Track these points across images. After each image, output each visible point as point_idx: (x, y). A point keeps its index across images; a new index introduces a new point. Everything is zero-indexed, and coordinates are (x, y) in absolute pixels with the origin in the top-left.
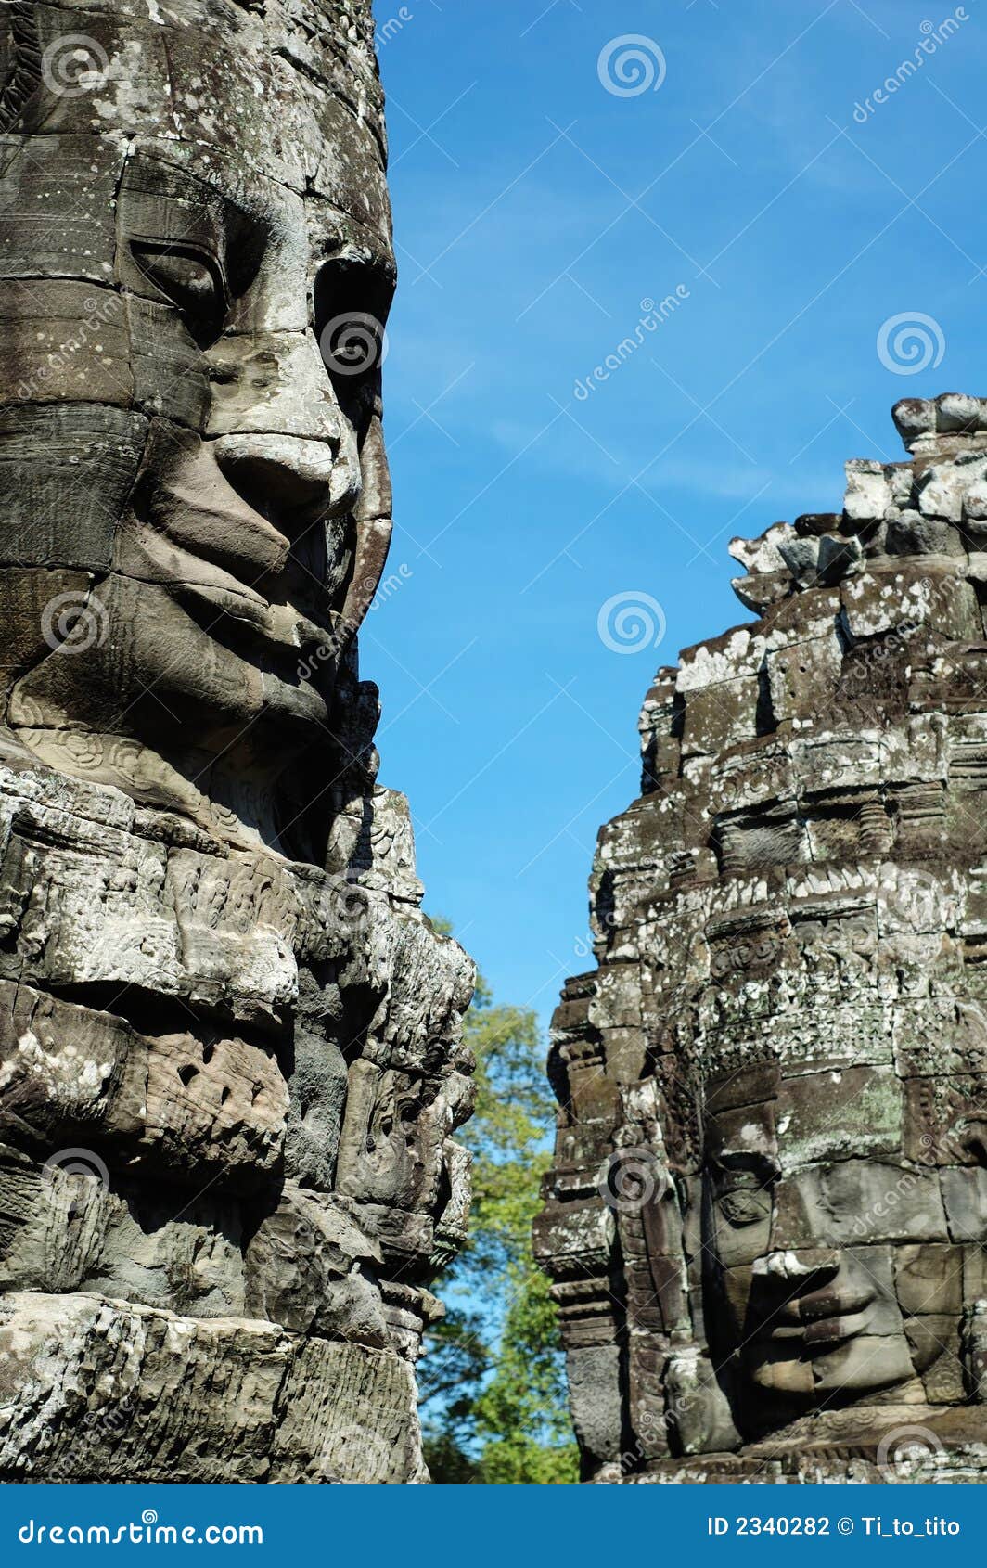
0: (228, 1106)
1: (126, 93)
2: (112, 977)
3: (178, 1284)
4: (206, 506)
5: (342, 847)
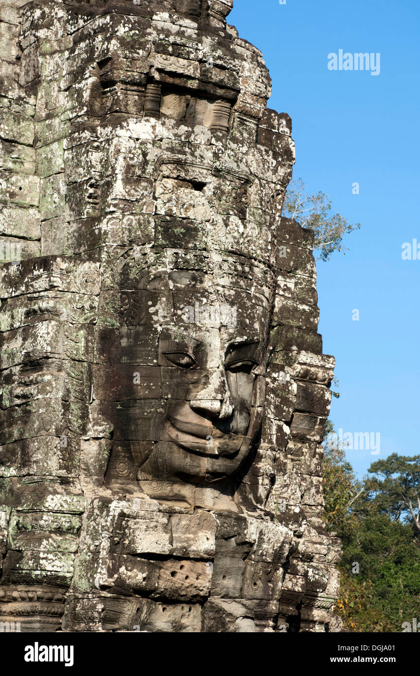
0: (188, 581)
1: (161, 313)
2: (146, 551)
3: (175, 626)
4: (185, 421)
5: (262, 495)
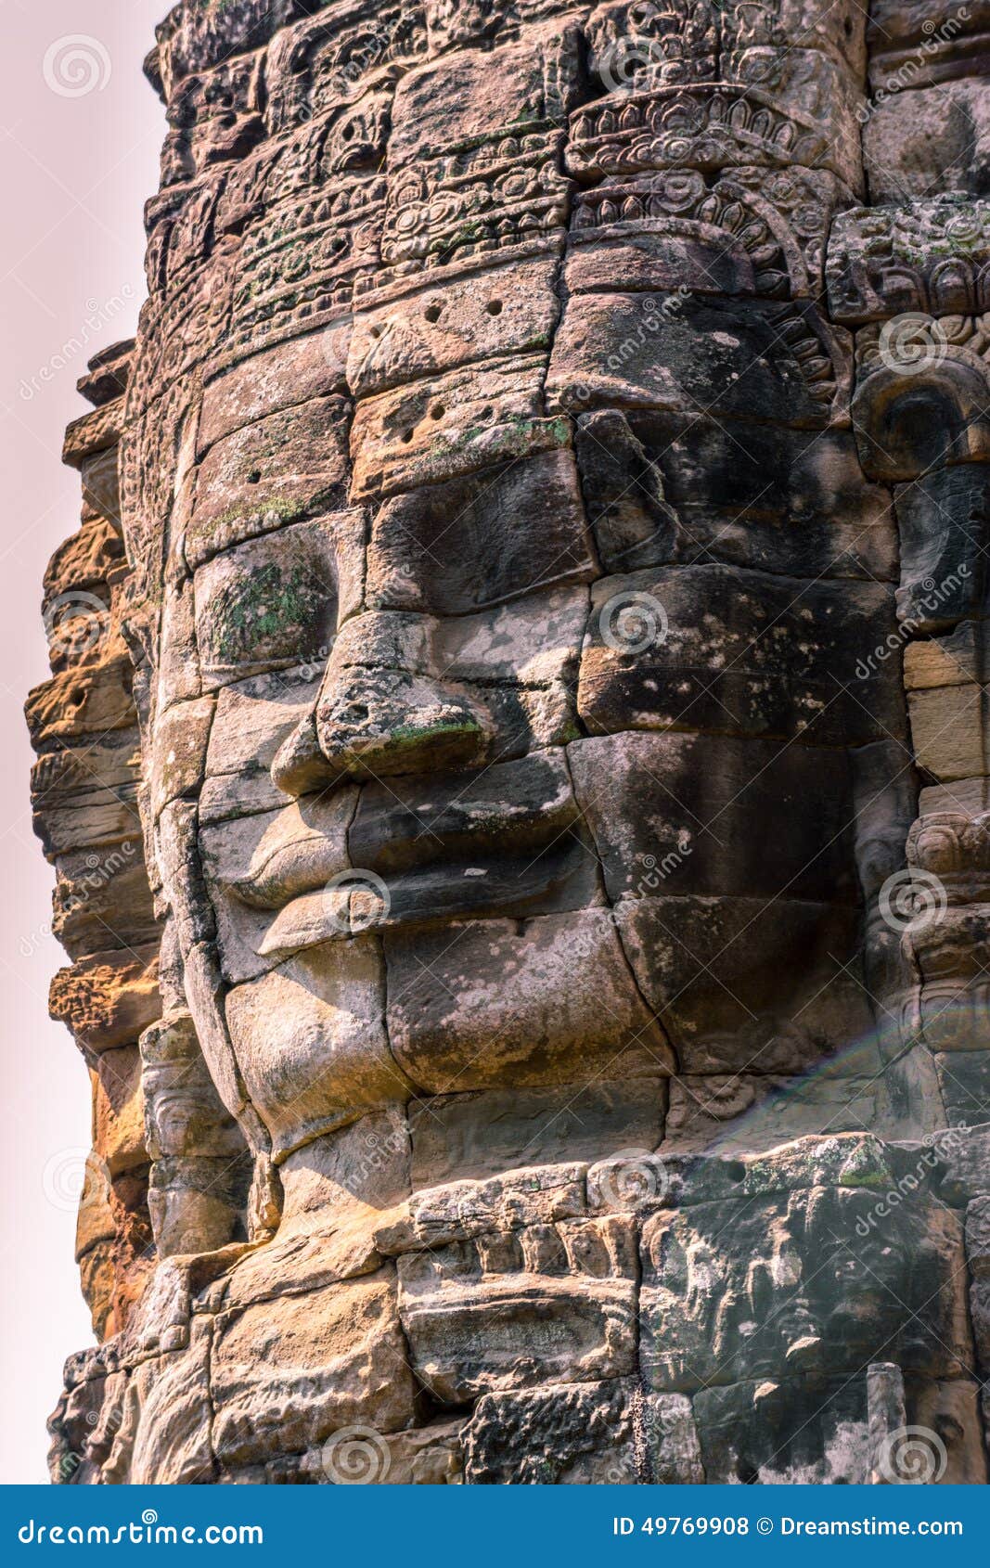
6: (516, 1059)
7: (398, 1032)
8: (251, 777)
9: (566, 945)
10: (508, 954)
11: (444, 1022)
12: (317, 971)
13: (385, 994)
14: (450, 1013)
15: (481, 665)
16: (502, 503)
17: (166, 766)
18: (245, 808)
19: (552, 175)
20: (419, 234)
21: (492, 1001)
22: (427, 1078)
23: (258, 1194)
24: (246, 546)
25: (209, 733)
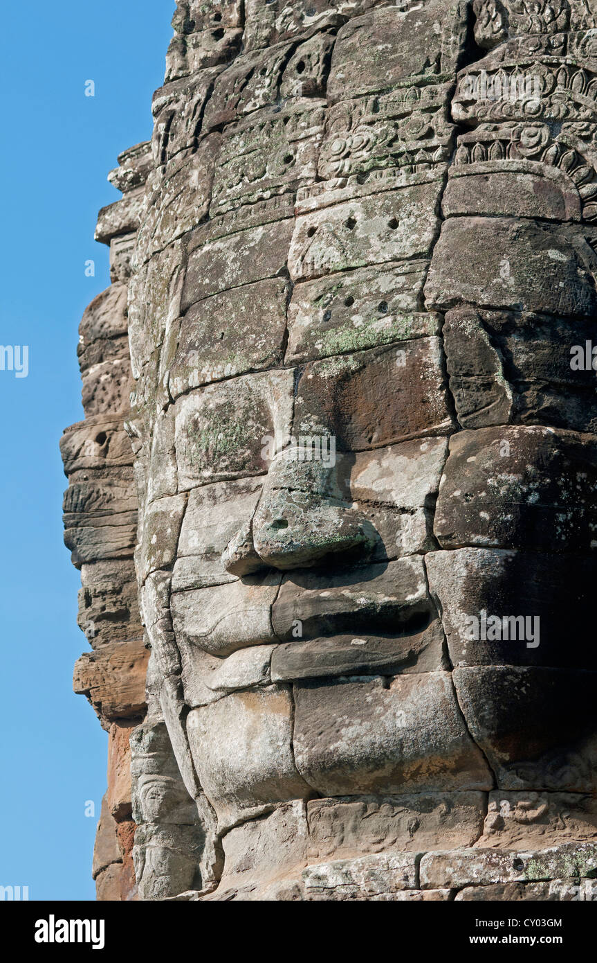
6: (382, 775)
7: (300, 753)
8: (208, 559)
9: (419, 697)
10: (378, 701)
11: (332, 748)
12: (248, 706)
13: (293, 726)
14: (336, 742)
15: (371, 490)
16: (390, 373)
17: (151, 545)
18: (204, 582)
19: (441, 120)
20: (345, 158)
21: (365, 734)
22: (320, 785)
23: (208, 856)
24: (211, 388)
25: (181, 524)
